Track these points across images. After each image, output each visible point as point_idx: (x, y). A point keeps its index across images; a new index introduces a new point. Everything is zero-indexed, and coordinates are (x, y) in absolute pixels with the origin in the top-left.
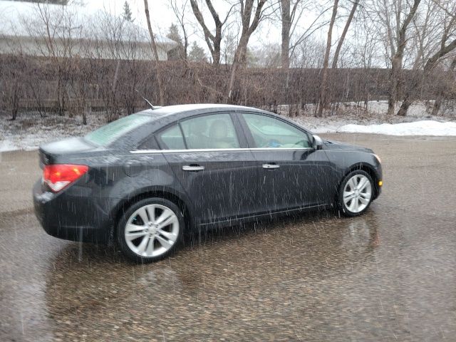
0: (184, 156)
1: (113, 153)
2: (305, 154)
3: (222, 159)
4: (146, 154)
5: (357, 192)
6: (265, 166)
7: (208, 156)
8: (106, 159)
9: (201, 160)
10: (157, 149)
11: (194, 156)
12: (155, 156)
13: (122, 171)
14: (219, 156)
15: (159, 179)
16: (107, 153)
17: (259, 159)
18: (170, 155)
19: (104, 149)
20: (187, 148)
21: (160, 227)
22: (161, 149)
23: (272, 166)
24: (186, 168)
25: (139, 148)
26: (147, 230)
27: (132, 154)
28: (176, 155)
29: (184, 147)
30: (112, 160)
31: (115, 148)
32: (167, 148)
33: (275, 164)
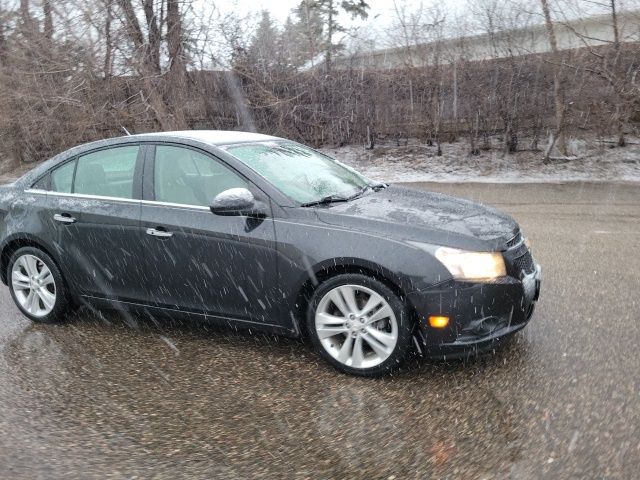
0: (63, 201)
5: (356, 324)
6: (150, 231)
7: (85, 205)
9: (75, 210)
10: (46, 190)
11: (72, 203)
14: (97, 207)
18: (53, 198)
20: (73, 192)
22: (48, 190)
24: (58, 217)
25: (32, 187)
26: (31, 283)
27: (23, 193)
28: (57, 199)
29: (70, 189)
32: (55, 190)
33: (165, 231)
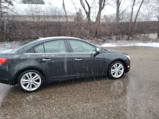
0: (44, 55)
1: (17, 54)
2: (95, 55)
3: (58, 57)
4: (29, 55)
5: (117, 70)
6: (76, 59)
7: (53, 55)
8: (14, 56)
9: (50, 57)
10: (33, 53)
11: (47, 55)
12: (32, 55)
13: (19, 61)
15: (33, 64)
16: (14, 54)
17: (73, 57)
18: (38, 55)
19: (14, 53)
20: (45, 53)
21: (34, 80)
22: (35, 53)
23: (78, 60)
24: (44, 60)
25: (27, 52)
26: (29, 81)
27: (23, 54)
28: (41, 55)
30: (16, 56)
31: (18, 52)
32: (37, 52)
33: (80, 59)
